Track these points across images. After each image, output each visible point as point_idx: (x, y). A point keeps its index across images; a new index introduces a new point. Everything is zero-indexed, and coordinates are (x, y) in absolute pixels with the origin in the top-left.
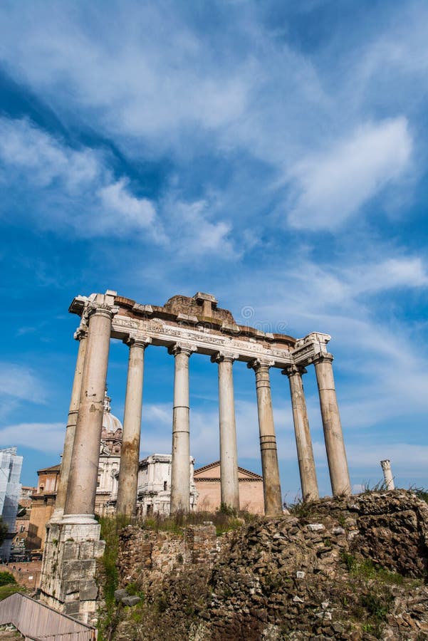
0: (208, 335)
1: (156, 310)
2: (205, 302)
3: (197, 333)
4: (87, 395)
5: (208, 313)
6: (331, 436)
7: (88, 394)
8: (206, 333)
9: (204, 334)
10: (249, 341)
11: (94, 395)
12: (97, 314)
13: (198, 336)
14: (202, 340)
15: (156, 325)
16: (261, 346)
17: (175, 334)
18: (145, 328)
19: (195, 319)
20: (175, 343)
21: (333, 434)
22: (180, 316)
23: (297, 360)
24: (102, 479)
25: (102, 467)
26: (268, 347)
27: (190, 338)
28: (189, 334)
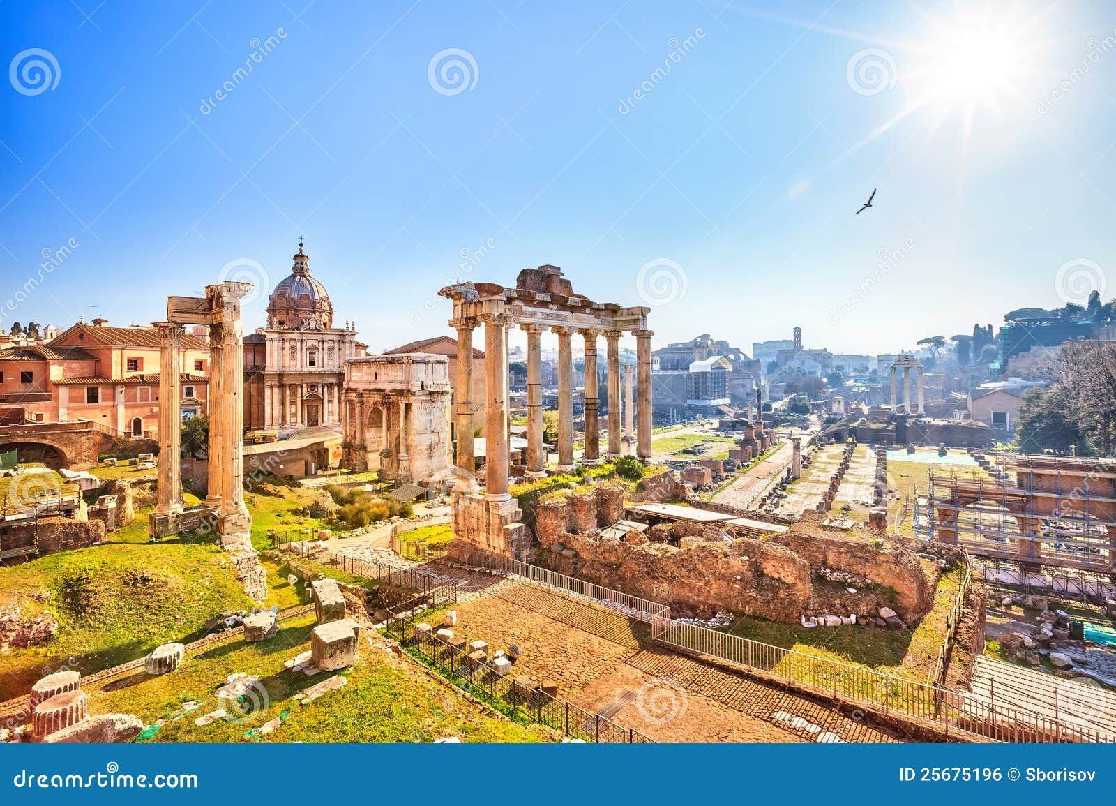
0: (555, 312)
1: (518, 294)
5: (557, 290)
8: (555, 310)
10: (585, 313)
13: (548, 314)
15: (517, 308)
19: (548, 299)
22: (537, 297)
23: (618, 329)
24: (318, 357)
25: (316, 344)
26: (598, 317)
27: (543, 317)
28: (542, 314)
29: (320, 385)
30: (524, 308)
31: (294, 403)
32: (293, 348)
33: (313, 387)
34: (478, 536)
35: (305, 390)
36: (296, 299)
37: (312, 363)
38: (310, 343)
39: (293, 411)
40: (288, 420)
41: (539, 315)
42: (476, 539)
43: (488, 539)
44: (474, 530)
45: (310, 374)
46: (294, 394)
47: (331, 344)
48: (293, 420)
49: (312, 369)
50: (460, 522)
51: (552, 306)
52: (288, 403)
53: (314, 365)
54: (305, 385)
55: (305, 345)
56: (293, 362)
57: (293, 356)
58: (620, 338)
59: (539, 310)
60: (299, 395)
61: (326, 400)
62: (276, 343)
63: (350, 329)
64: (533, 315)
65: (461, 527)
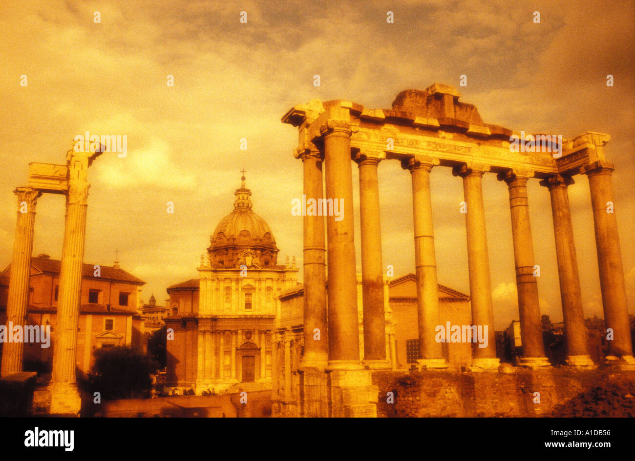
1: (388, 115)
2: (446, 97)
3: (437, 140)
4: (337, 234)
5: (450, 113)
8: (447, 139)
9: (446, 142)
12: (334, 134)
13: (439, 144)
14: (445, 150)
15: (388, 133)
17: (412, 144)
18: (376, 140)
19: (436, 123)
20: (412, 156)
22: (418, 120)
24: (255, 299)
25: (253, 284)
27: (430, 148)
28: (429, 144)
29: (257, 332)
31: (228, 352)
32: (228, 289)
33: (249, 334)
35: (240, 337)
36: (236, 237)
37: (248, 305)
38: (245, 283)
39: (227, 362)
40: (221, 373)
45: (246, 318)
46: (228, 342)
47: (269, 283)
48: (227, 374)
49: (249, 313)
51: (443, 134)
52: (222, 353)
53: (250, 308)
54: (240, 332)
55: (240, 285)
56: (227, 305)
57: (227, 298)
59: (422, 138)
60: (234, 343)
61: (263, 351)
62: (209, 283)
63: (291, 265)
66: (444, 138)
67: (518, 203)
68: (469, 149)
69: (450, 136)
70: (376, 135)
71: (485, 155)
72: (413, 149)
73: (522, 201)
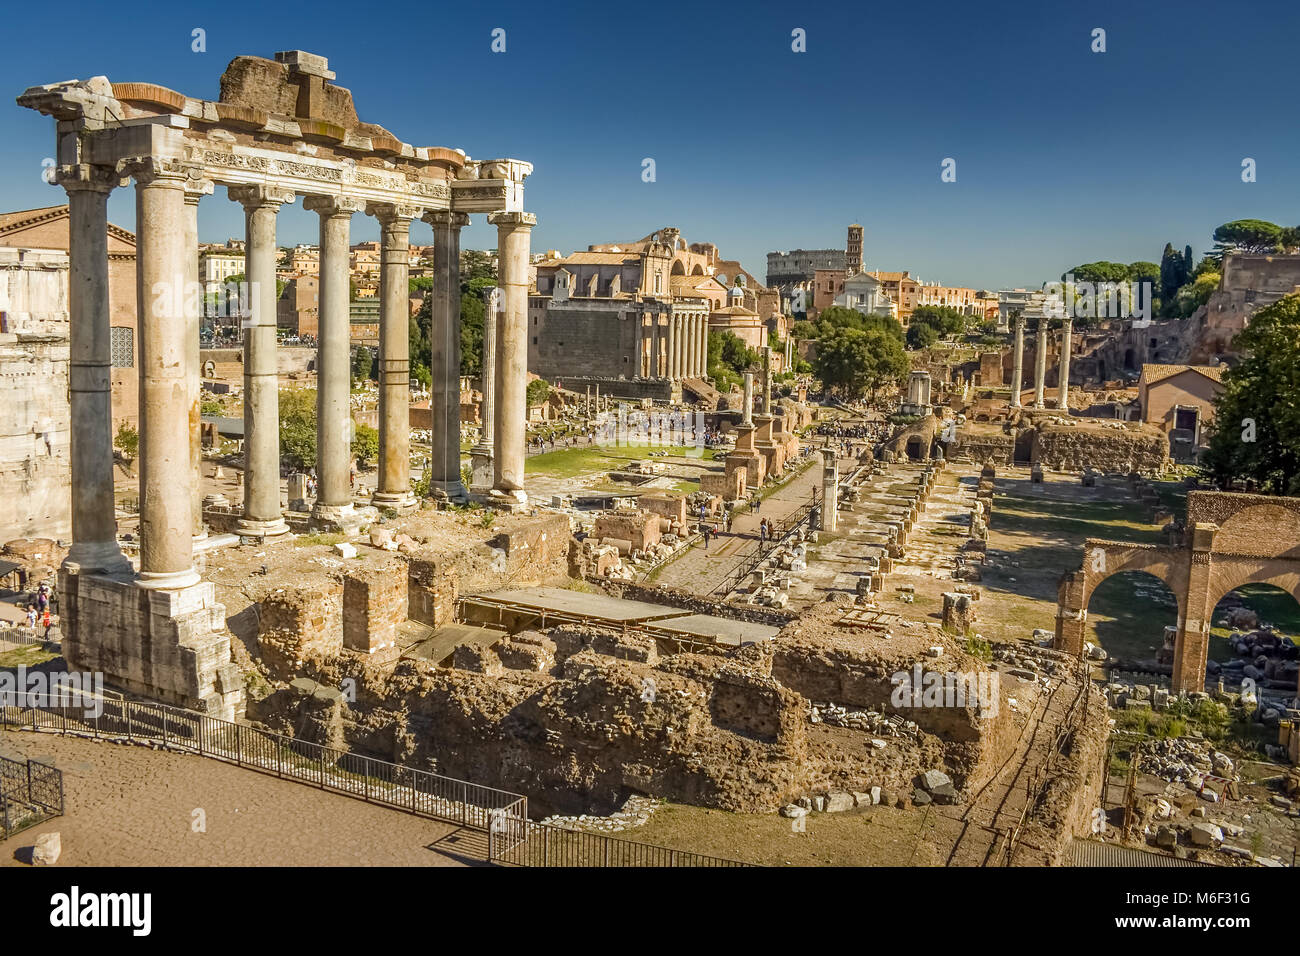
0: (313, 162)
2: (313, 79)
3: (294, 158)
4: (162, 365)
5: (318, 110)
6: (511, 370)
7: (165, 363)
8: (311, 156)
9: (307, 161)
10: (383, 168)
11: (176, 365)
12: (161, 181)
13: (296, 166)
14: (303, 175)
15: (220, 148)
16: (401, 177)
17: (255, 168)
19: (296, 130)
20: (255, 188)
21: (514, 366)
22: (269, 126)
23: (461, 205)
26: (414, 178)
27: (283, 172)
28: (282, 164)
30: (238, 150)
34: (125, 667)
41: (273, 168)
42: (121, 672)
43: (147, 672)
44: (113, 654)
50: (83, 638)
51: (304, 147)
58: (463, 228)
59: (273, 155)
64: (258, 165)
65: (83, 649)
66: (303, 154)
67: (396, 260)
68: (338, 173)
69: (313, 149)
70: (200, 150)
71: (360, 184)
72: (258, 175)
73: (401, 256)
